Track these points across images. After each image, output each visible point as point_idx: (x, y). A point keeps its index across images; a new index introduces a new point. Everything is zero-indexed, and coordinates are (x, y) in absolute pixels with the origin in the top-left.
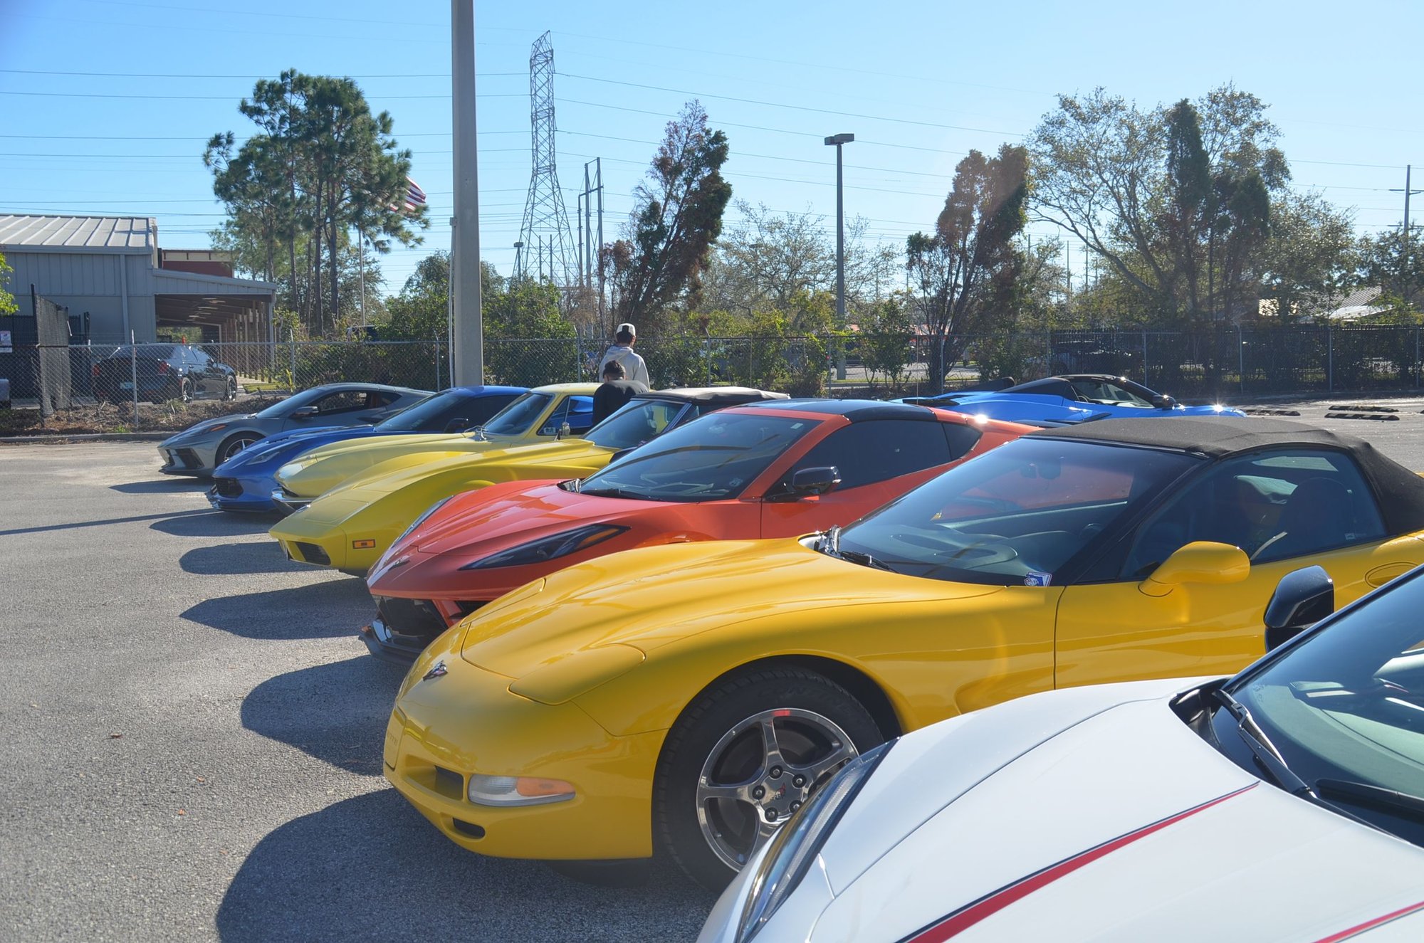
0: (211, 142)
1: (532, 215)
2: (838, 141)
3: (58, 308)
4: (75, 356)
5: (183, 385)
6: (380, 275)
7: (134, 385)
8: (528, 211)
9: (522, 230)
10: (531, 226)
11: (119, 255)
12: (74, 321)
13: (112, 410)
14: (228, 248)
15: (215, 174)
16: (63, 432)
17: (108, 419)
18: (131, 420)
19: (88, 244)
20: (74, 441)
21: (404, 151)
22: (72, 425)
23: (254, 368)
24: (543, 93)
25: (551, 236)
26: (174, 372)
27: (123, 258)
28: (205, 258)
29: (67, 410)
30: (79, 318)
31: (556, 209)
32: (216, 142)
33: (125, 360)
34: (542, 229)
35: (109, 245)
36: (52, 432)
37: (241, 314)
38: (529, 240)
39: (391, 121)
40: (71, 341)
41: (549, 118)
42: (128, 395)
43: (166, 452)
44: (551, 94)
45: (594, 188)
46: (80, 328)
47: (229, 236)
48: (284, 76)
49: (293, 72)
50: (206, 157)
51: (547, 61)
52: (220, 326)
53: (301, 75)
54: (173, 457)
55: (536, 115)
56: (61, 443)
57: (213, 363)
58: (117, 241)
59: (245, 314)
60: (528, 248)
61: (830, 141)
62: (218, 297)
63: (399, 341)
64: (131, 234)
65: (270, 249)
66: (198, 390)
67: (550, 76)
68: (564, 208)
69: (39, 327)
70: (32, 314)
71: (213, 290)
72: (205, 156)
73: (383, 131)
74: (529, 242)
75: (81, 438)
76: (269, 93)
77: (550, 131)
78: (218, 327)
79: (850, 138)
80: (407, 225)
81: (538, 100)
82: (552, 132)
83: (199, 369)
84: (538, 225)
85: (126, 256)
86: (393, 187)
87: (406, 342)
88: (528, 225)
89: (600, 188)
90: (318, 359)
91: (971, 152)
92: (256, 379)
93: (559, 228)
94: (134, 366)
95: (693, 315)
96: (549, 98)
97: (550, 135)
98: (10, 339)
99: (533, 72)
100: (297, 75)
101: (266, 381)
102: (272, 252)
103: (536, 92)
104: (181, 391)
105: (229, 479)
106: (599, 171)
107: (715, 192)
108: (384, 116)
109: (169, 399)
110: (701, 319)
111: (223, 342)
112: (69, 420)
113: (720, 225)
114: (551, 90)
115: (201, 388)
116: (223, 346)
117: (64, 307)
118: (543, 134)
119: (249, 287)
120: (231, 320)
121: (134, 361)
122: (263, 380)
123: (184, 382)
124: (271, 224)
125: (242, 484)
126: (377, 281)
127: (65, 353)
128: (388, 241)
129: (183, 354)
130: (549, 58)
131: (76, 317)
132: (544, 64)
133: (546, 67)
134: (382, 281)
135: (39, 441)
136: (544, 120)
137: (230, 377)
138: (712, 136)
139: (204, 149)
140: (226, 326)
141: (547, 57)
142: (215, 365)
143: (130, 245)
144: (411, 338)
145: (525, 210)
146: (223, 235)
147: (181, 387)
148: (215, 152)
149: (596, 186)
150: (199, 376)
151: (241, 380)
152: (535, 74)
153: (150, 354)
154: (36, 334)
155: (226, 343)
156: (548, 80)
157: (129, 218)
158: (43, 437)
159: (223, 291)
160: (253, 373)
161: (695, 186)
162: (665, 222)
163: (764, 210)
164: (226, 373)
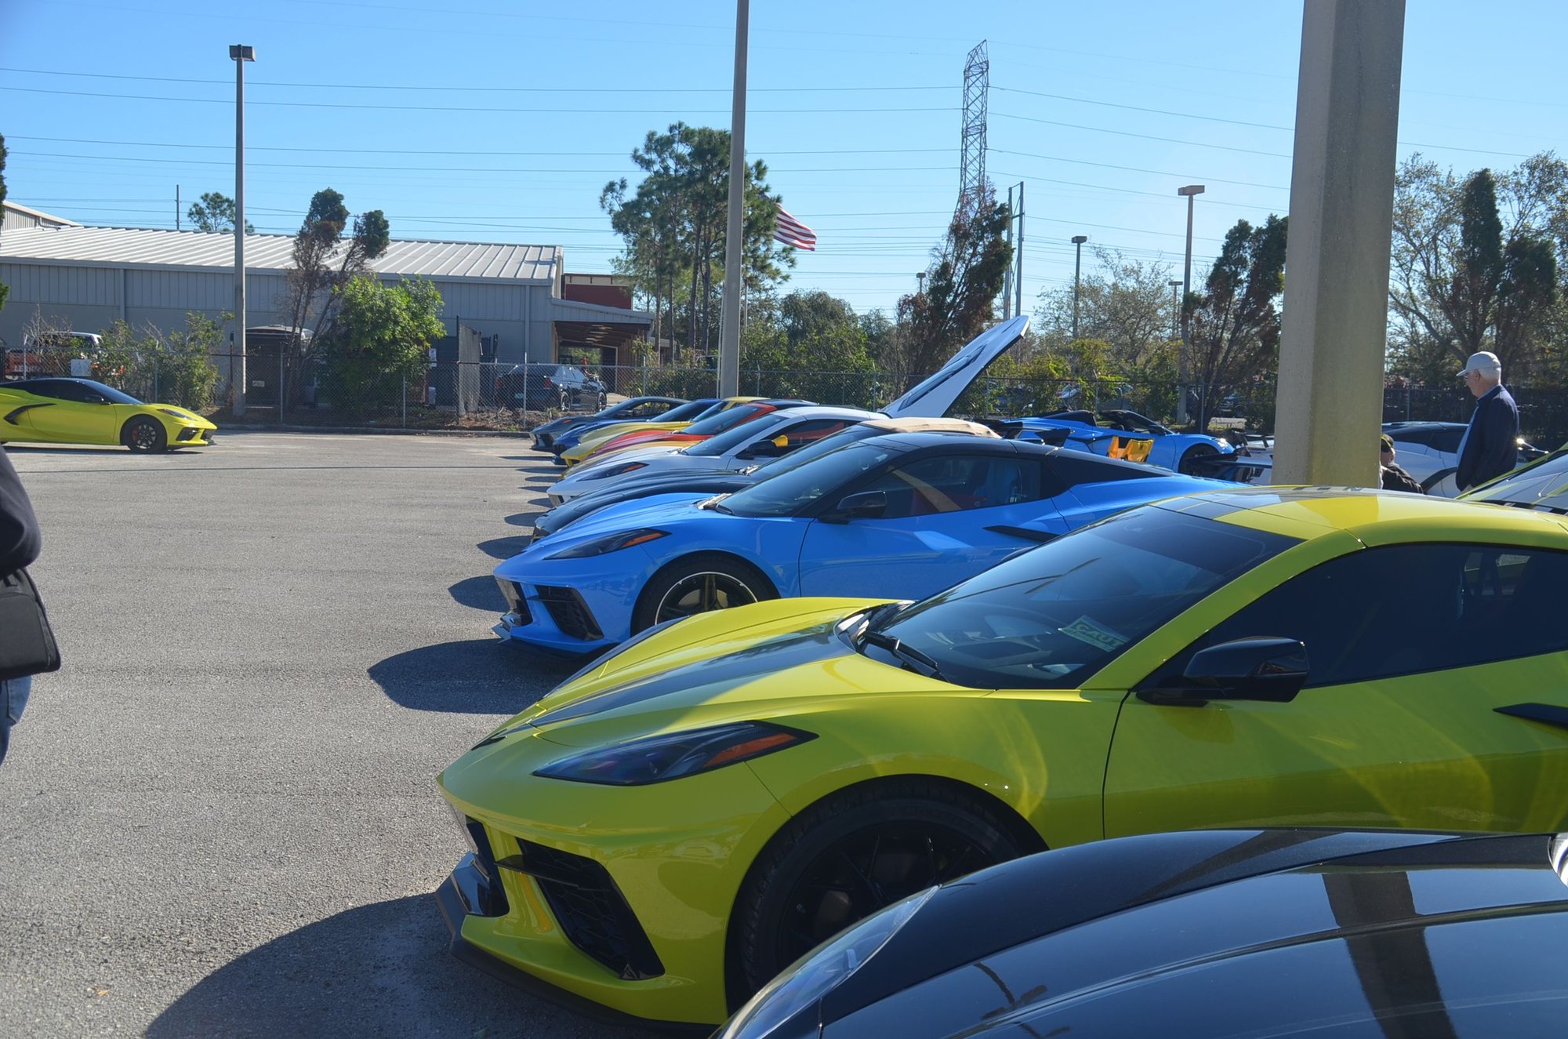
0: (607, 188)
2: (1190, 192)
3: (474, 333)
4: (484, 371)
5: (562, 398)
7: (524, 396)
11: (525, 286)
12: (485, 341)
13: (507, 414)
14: (628, 274)
15: (610, 213)
16: (472, 428)
17: (504, 421)
18: (521, 422)
19: (501, 276)
20: (479, 436)
21: (776, 197)
22: (478, 424)
24: (975, 108)
26: (556, 386)
27: (528, 288)
29: (475, 413)
30: (490, 340)
32: (610, 188)
33: (519, 376)
35: (518, 276)
36: (464, 428)
39: (765, 168)
40: (482, 359)
41: (981, 134)
42: (520, 404)
44: (984, 109)
45: (1016, 214)
46: (490, 348)
47: (629, 263)
48: (671, 129)
49: (680, 125)
50: (603, 200)
51: (983, 73)
52: (617, 348)
53: (687, 128)
55: (967, 131)
56: (470, 437)
57: (587, 382)
58: (525, 273)
61: (1183, 192)
62: (605, 324)
64: (538, 265)
67: (985, 89)
69: (460, 348)
70: (455, 335)
71: (600, 319)
72: (601, 198)
73: (757, 178)
75: (484, 434)
76: (659, 144)
77: (981, 149)
79: (1200, 189)
80: (775, 264)
81: (970, 114)
82: (983, 150)
83: (578, 386)
85: (531, 286)
86: (760, 231)
89: (1021, 215)
90: (666, 381)
91: (1240, 221)
94: (525, 381)
96: (982, 112)
97: (981, 154)
98: (435, 355)
99: (966, 85)
100: (683, 128)
103: (968, 106)
104: (560, 404)
106: (1021, 198)
107: (995, 255)
108: (759, 164)
109: (550, 408)
112: (477, 420)
114: (984, 104)
115: (577, 401)
117: (478, 332)
118: (973, 152)
121: (526, 376)
123: (563, 396)
127: (477, 368)
129: (564, 372)
130: (984, 70)
131: (487, 339)
132: (978, 76)
133: (981, 79)
135: (455, 434)
136: (975, 136)
137: (601, 393)
138: (998, 207)
139: (601, 193)
141: (982, 69)
142: (589, 383)
143: (535, 277)
146: (623, 262)
147: (560, 399)
148: (609, 196)
149: (1018, 213)
150: (575, 392)
152: (968, 87)
153: (539, 372)
154: (458, 354)
156: (983, 93)
157: (539, 246)
158: (457, 431)
159: (618, 320)
161: (980, 249)
162: (954, 279)
163: (1120, 257)
164: (599, 390)
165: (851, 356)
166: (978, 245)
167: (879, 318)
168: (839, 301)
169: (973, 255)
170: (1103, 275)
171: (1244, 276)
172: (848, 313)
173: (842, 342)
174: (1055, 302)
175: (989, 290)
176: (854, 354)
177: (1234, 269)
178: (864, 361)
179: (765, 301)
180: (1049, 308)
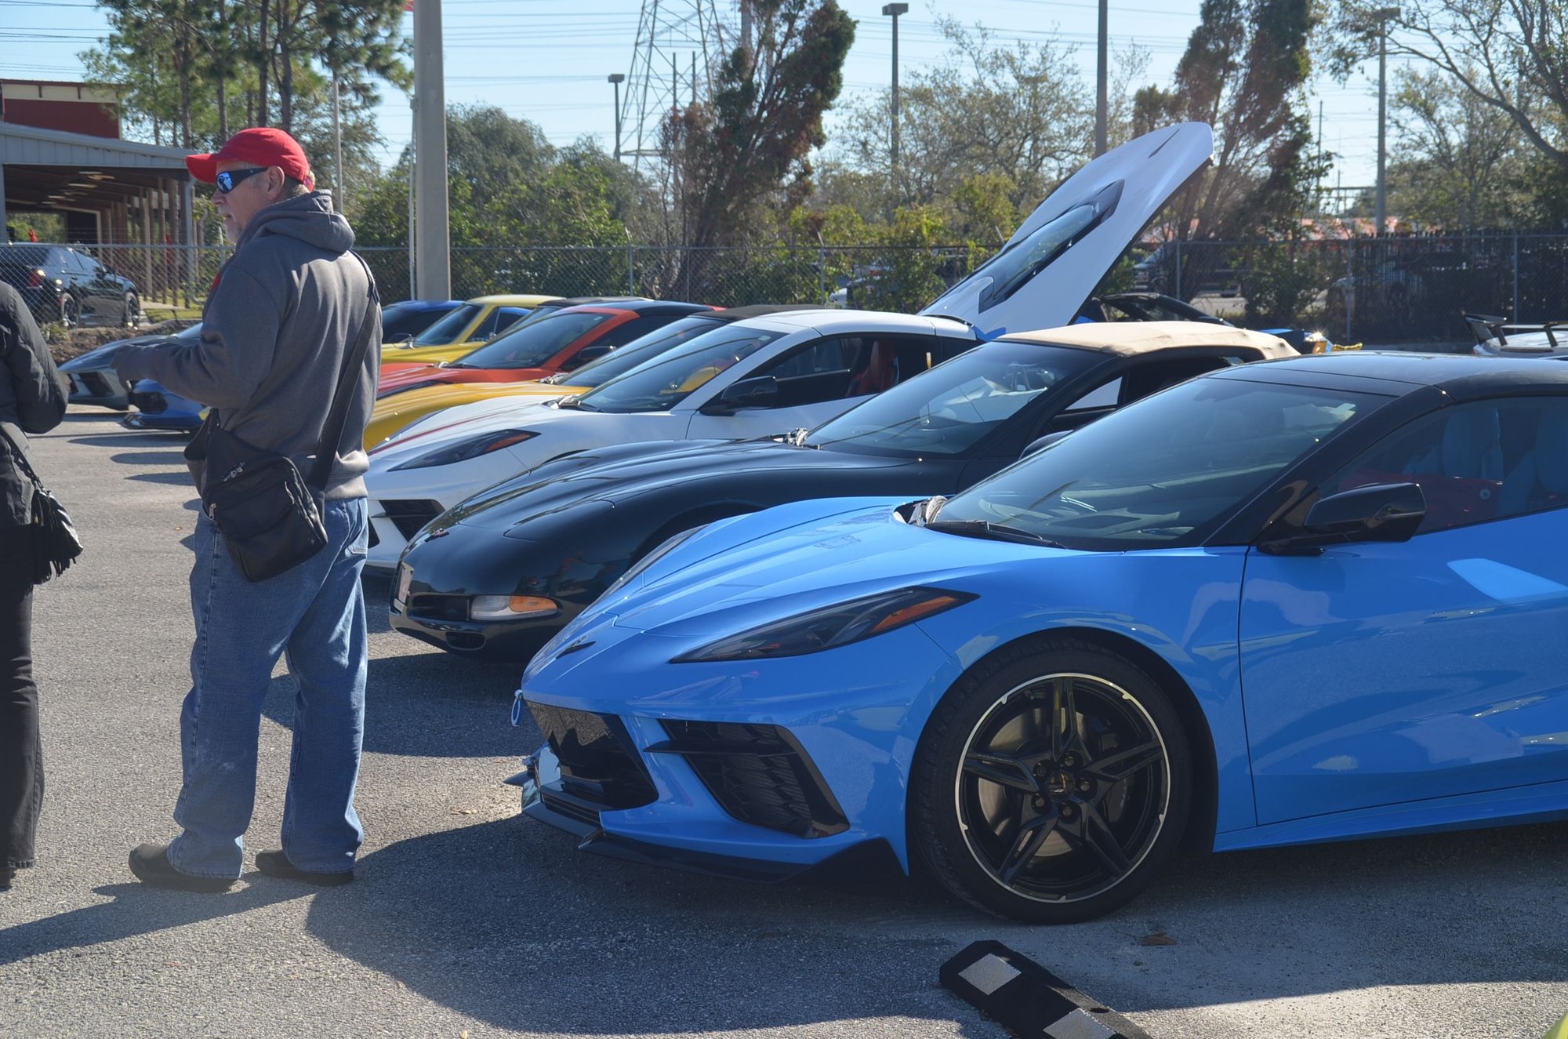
1: (655, 17)
5: (63, 304)
6: (374, 129)
8: (648, 9)
9: (637, 44)
10: (652, 38)
14: (114, 80)
23: (159, 287)
25: (694, 53)
26: (49, 284)
28: (70, 96)
31: (699, 5)
34: (673, 44)
37: (137, 195)
38: (649, 64)
43: (67, 377)
47: (114, 62)
52: (99, 215)
54: (77, 383)
57: (104, 274)
59: (145, 196)
60: (648, 77)
63: (373, 246)
65: (186, 90)
66: (83, 312)
68: (713, 5)
71: (96, 160)
74: (649, 67)
78: (94, 216)
79: (903, 8)
83: (85, 281)
84: (666, 36)
87: (384, 249)
88: (648, 36)
92: (164, 303)
93: (704, 42)
95: (799, 213)
101: (181, 306)
102: (189, 95)
104: (60, 313)
105: (152, 394)
107: (827, 35)
109: (46, 323)
110: (813, 219)
111: (104, 242)
113: (839, 81)
115: (88, 310)
116: (103, 249)
119: (153, 157)
120: (119, 204)
122: (175, 304)
123: (64, 301)
124: (186, 48)
125: (167, 399)
126: (368, 139)
128: (372, 84)
129: (62, 258)
134: (378, 141)
137: (131, 294)
140: (109, 213)
142: (109, 277)
144: (391, 242)
145: (643, 8)
146: (104, 59)
147: (60, 308)
150: (84, 292)
151: (145, 304)
153: (19, 257)
155: (110, 245)
159: (111, 161)
160: (159, 294)
161: (800, 24)
162: (756, 78)
163: (984, 36)
164: (125, 288)
165: (584, 218)
166: (796, 16)
167: (595, 152)
168: (522, 124)
169: (789, 35)
170: (957, 68)
171: (1238, 59)
172: (538, 144)
173: (567, 195)
174: (859, 116)
175: (819, 95)
176: (590, 215)
177: (1222, 45)
178: (606, 224)
179: (354, 127)
180: (850, 127)
